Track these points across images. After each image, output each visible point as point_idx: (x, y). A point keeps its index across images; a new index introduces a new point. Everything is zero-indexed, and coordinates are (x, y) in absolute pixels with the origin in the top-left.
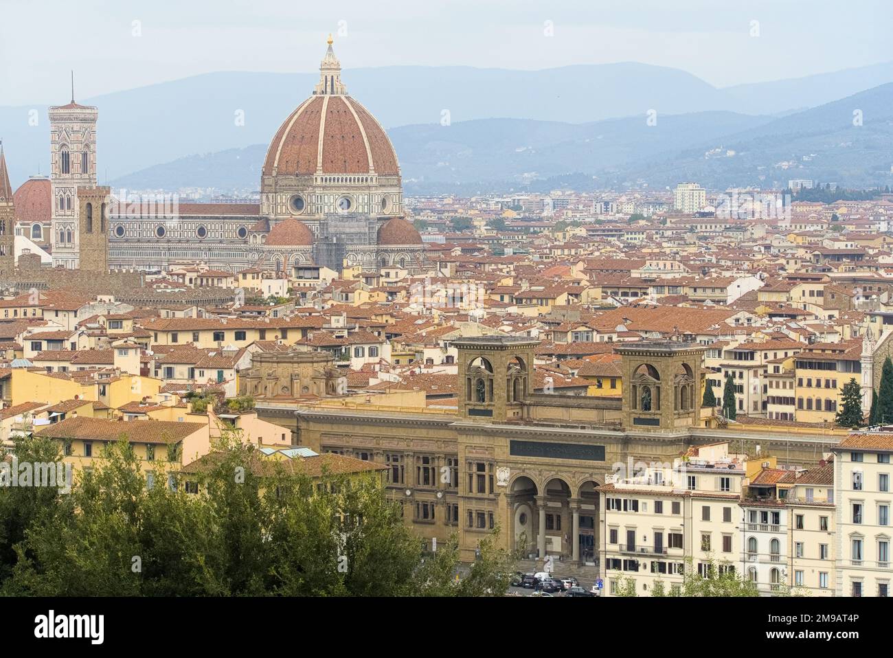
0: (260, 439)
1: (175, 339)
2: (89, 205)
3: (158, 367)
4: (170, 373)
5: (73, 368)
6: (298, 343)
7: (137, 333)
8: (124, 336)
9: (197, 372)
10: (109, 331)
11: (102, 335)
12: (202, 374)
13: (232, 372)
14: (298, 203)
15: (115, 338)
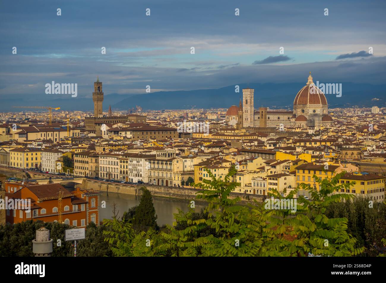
0: (352, 170)
1: (300, 144)
2: (262, 112)
3: (305, 151)
4: (308, 153)
5: (284, 151)
6: (331, 145)
7: (293, 143)
8: (290, 143)
9: (315, 152)
10: (287, 142)
11: (285, 143)
12: (316, 153)
13: (324, 152)
14: (303, 111)
15: (288, 144)
